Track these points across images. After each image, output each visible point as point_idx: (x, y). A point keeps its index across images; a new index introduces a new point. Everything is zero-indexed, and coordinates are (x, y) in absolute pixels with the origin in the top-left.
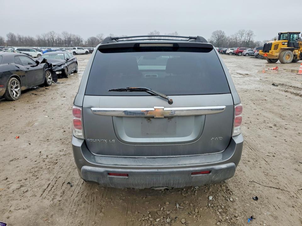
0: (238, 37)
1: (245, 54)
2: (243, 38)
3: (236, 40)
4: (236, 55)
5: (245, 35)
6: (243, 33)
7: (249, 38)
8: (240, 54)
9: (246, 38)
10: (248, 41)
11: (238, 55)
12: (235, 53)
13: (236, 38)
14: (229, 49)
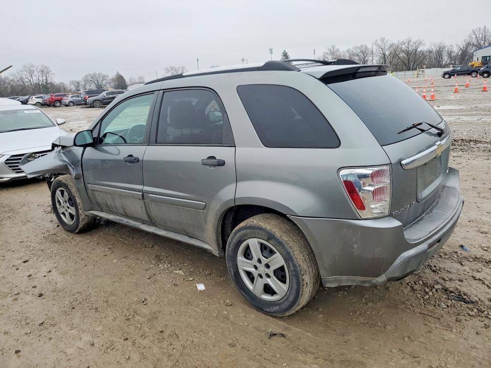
0: (24, 77)
1: (67, 104)
2: (34, 78)
3: (23, 82)
4: (49, 106)
5: (36, 73)
6: (32, 69)
7: (44, 78)
8: (58, 104)
9: (41, 78)
10: (44, 83)
11: (54, 106)
12: (48, 103)
13: (22, 79)
14: (34, 97)
